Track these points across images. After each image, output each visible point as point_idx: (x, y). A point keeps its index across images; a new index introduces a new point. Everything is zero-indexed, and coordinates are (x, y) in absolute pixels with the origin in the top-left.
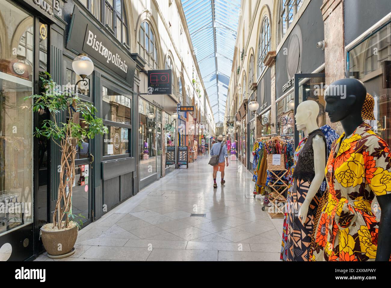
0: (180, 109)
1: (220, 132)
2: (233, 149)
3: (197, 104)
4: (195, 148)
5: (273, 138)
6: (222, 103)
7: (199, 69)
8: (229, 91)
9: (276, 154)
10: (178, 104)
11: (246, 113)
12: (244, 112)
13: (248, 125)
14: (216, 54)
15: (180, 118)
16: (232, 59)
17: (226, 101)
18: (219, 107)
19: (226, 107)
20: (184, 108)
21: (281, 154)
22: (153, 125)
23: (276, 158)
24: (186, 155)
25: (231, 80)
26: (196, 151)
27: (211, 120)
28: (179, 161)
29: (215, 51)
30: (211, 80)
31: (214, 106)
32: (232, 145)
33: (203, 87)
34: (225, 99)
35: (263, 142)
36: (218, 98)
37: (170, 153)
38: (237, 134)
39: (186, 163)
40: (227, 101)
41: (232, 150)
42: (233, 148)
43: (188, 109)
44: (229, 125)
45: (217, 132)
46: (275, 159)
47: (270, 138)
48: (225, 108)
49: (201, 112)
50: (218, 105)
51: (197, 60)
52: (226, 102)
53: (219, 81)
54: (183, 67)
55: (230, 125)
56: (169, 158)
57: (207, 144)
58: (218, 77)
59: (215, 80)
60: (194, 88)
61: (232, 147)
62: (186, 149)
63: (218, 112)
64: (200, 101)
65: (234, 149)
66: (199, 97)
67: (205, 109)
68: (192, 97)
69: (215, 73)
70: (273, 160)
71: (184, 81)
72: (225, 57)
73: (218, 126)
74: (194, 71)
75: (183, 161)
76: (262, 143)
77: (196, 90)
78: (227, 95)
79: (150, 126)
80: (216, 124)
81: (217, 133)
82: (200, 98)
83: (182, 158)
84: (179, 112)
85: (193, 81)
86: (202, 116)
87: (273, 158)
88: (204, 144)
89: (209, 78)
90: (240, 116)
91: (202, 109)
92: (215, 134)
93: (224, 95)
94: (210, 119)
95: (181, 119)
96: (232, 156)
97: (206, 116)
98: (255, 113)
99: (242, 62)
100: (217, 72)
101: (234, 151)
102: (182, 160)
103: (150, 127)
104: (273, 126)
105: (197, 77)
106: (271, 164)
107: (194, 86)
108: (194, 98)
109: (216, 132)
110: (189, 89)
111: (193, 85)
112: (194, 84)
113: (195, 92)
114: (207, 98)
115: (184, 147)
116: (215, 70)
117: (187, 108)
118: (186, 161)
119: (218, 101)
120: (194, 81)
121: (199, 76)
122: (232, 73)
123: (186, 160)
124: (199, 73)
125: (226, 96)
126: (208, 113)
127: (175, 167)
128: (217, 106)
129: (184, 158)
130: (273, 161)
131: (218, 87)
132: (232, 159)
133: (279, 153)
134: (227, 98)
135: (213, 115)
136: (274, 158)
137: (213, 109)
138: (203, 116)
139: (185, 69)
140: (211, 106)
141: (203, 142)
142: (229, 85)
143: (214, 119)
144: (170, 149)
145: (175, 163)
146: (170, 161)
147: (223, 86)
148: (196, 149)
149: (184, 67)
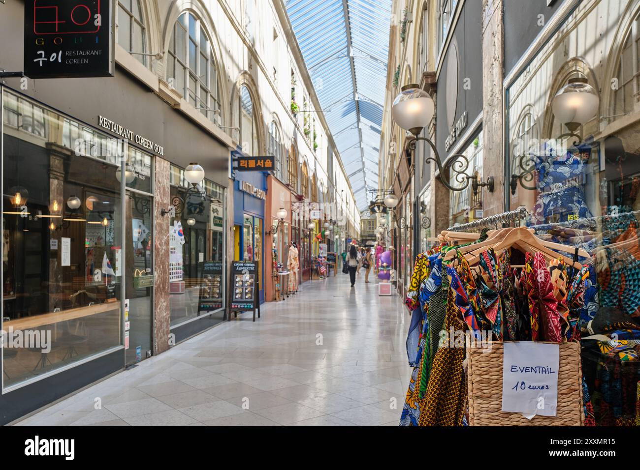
0: (239, 164)
1: (370, 229)
2: (383, 267)
3: (305, 164)
4: (291, 264)
5: (501, 236)
6: (371, 166)
7: (311, 83)
8: (382, 138)
9: (525, 344)
10: (230, 149)
11: (410, 174)
12: (407, 172)
13: (415, 205)
14: (351, 50)
15: (241, 188)
16: (386, 62)
17: (378, 162)
18: (364, 177)
19: (379, 176)
20: (249, 161)
21: (561, 343)
22: (198, 210)
23: (527, 370)
24: (251, 285)
25: (386, 111)
26: (295, 273)
27: (347, 203)
28: (234, 300)
29: (350, 42)
30: (345, 114)
31: (355, 173)
32: (382, 258)
33: (325, 128)
34: (376, 156)
35: (443, 255)
36: (362, 156)
37: (210, 278)
38: (395, 230)
39: (252, 307)
40: (380, 161)
41: (381, 270)
42: (385, 264)
43: (259, 164)
44: (376, 208)
45: (364, 229)
46: (518, 377)
47: (484, 237)
48: (377, 179)
49: (319, 183)
50: (364, 172)
51: (305, 59)
52: (379, 164)
53: (362, 118)
54: (253, 60)
55: (378, 211)
56: (209, 293)
57: (333, 254)
58: (359, 107)
59: (354, 114)
60: (296, 125)
61: (382, 263)
62: (253, 269)
63: (364, 187)
64: (315, 158)
65: (388, 267)
66: (312, 147)
67: (330, 178)
68: (288, 145)
69: (352, 97)
70: (509, 378)
71: (259, 99)
72: (371, 57)
73: (365, 217)
74: (294, 82)
75: (244, 300)
76: (440, 260)
77: (302, 131)
78: (378, 148)
79: (190, 212)
80: (361, 213)
81: (364, 231)
82: (315, 150)
83: (241, 293)
84: (237, 171)
85: (292, 106)
86: (323, 193)
87: (506, 366)
88: (326, 255)
89: (340, 108)
90: (401, 187)
91: (322, 177)
92: (359, 233)
93: (375, 149)
94: (345, 200)
95: (244, 192)
96: (381, 285)
97: (332, 193)
98: (418, 139)
99: (404, 46)
100: (357, 96)
101: (385, 272)
102: (241, 297)
103: (191, 215)
104: (492, 188)
105: (307, 101)
106: (494, 405)
107: (294, 120)
108: (294, 147)
109: (361, 229)
110: (277, 123)
111: (292, 116)
112: (295, 116)
113: (299, 134)
114: (336, 155)
115: (248, 265)
116: (351, 90)
117: (256, 163)
118: (253, 300)
119: (363, 163)
120: (295, 106)
121: (312, 101)
122: (388, 93)
123: (251, 298)
124: (312, 92)
125: (377, 150)
126: (339, 188)
127: (222, 315)
128: (361, 173)
129: (246, 294)
130: (506, 390)
131: (360, 130)
132: (381, 290)
133: (543, 336)
134: (380, 156)
135: (353, 194)
136: (513, 369)
137: (351, 180)
138: (326, 192)
139: (263, 70)
140: (348, 174)
141: (321, 248)
142: (382, 124)
143: (355, 202)
144: (211, 268)
145: (222, 307)
146: (211, 299)
147: (372, 128)
148: (293, 268)
149: (257, 61)
